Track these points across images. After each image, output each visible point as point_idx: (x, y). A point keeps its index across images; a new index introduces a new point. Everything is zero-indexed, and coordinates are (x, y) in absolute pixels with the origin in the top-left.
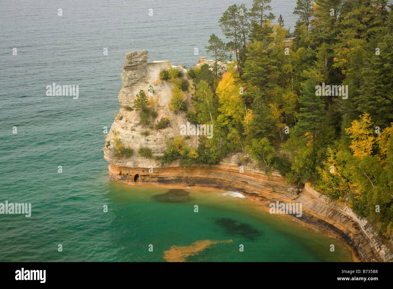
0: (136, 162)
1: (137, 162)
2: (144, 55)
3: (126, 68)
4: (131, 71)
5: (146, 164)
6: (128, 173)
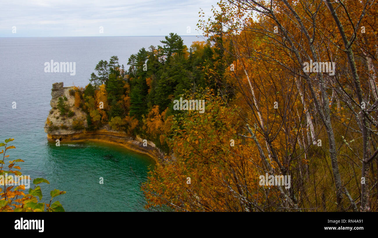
2: (62, 84)
3: (53, 90)
4: (56, 92)
5: (65, 133)
6: (57, 137)
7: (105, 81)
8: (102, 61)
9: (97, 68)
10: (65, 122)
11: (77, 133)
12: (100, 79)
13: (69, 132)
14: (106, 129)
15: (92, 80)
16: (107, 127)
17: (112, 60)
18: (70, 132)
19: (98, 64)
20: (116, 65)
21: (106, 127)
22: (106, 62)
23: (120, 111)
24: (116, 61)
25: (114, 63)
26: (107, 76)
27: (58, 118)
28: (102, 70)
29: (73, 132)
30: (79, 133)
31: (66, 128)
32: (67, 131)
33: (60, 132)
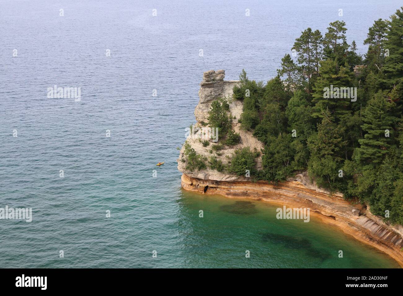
1: (208, 175)
2: (221, 74)
4: (208, 89)
5: (216, 177)
6: (199, 184)
7: (311, 76)
8: (310, 30)
9: (297, 46)
10: (219, 155)
11: (240, 180)
12: (300, 70)
13: (224, 178)
14: (302, 181)
15: (284, 71)
16: (303, 178)
17: (331, 30)
18: (228, 176)
19: (299, 37)
20: (340, 41)
21: (300, 177)
22: (318, 33)
23: (335, 147)
24: (340, 34)
25: (336, 37)
26: (317, 66)
27: (206, 144)
28: (307, 50)
29: (232, 179)
30: (244, 181)
31: (220, 168)
32: (220, 175)
33: (207, 173)
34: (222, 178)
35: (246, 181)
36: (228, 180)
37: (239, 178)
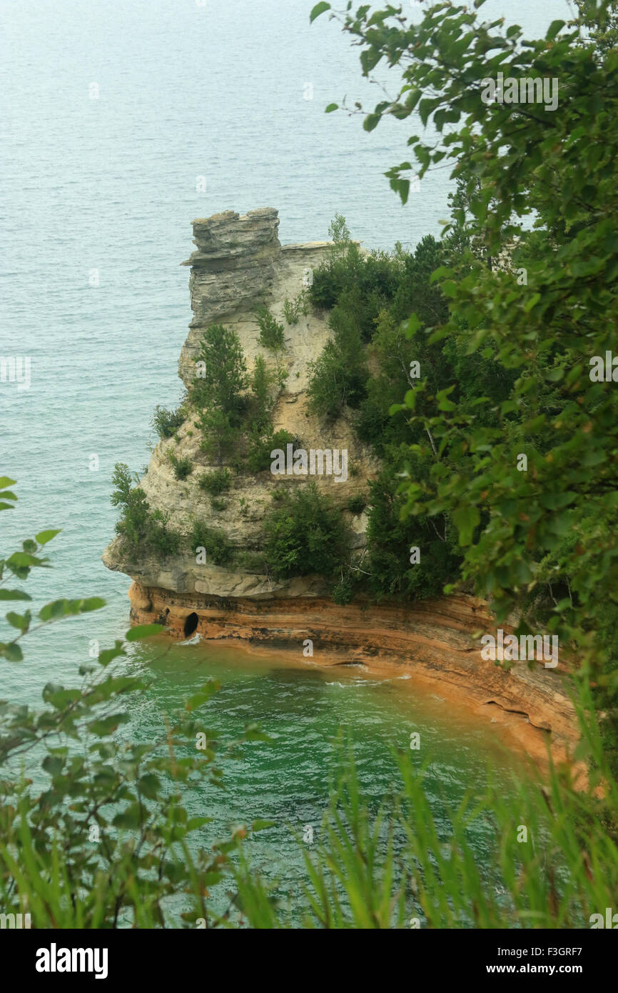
0: (186, 574)
1: (190, 576)
2: (266, 222)
3: (198, 266)
4: (213, 277)
5: (214, 584)
6: (169, 607)
10: (221, 508)
11: (293, 593)
13: (240, 585)
18: (250, 580)
27: (183, 471)
29: (266, 588)
30: (309, 595)
31: (223, 554)
32: (223, 576)
33: (185, 571)
34: (234, 589)
35: (315, 595)
36: (251, 593)
37: (287, 587)
